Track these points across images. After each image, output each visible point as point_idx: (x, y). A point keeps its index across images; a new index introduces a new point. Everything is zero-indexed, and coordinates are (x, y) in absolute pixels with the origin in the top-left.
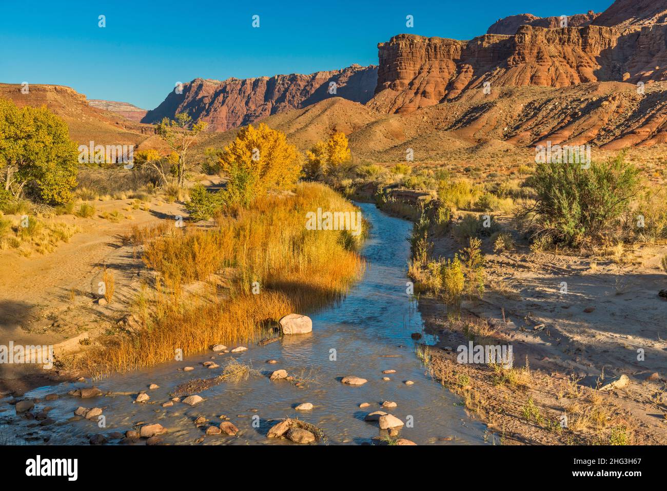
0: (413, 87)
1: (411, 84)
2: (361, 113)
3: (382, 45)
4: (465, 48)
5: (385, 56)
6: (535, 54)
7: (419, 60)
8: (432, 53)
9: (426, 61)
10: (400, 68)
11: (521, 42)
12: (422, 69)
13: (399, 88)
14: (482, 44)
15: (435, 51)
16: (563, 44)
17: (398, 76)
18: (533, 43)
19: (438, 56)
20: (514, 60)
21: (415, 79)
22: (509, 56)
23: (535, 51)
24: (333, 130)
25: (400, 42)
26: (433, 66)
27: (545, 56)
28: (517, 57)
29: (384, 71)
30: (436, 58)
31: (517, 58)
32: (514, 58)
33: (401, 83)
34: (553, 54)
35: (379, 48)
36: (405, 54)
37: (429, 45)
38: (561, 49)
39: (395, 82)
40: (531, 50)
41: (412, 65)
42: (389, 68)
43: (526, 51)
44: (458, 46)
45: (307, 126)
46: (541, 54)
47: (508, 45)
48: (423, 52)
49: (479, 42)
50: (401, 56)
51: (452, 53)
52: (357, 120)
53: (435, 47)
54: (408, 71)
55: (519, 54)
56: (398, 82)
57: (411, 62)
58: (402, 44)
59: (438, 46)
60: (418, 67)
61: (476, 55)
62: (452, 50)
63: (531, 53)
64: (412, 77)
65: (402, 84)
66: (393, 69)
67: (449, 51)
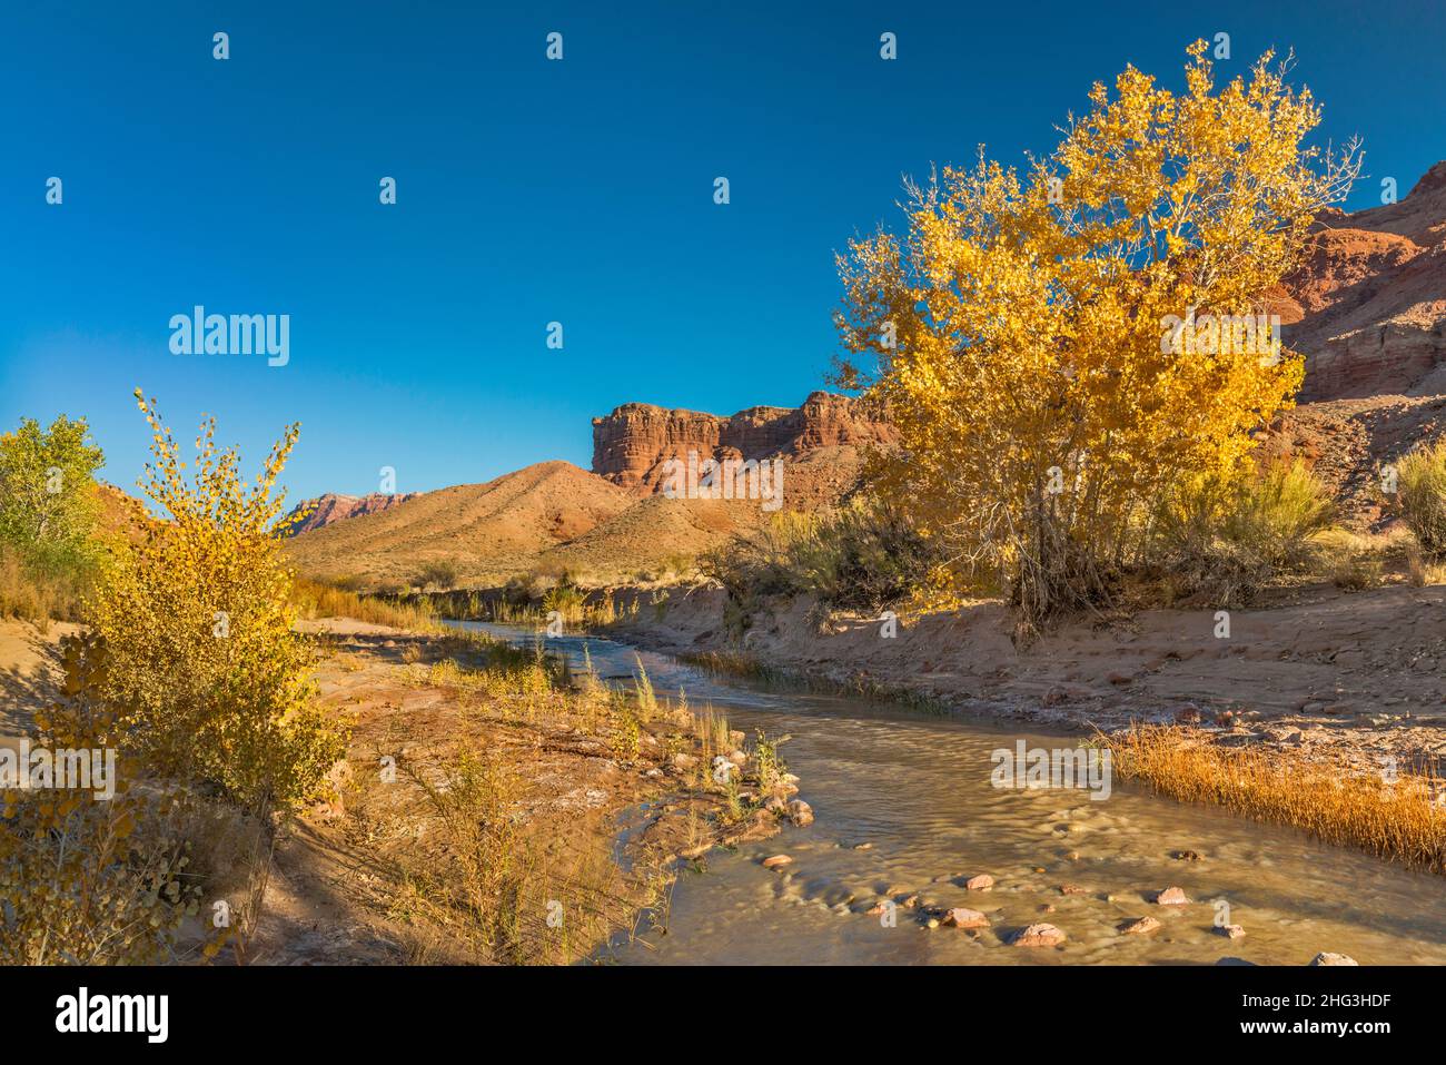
0: (650, 481)
1: (647, 477)
2: (607, 492)
3: (599, 421)
4: (726, 426)
5: (604, 438)
6: (836, 434)
7: (657, 443)
8: (677, 431)
9: (667, 444)
10: (629, 454)
11: (814, 416)
12: (661, 455)
13: (628, 483)
14: (751, 421)
15: (681, 429)
16: (874, 421)
17: (626, 464)
18: (832, 417)
19: (686, 437)
20: (804, 441)
21: (652, 469)
22: (797, 435)
23: (836, 430)
24: (556, 520)
25: (629, 415)
26: (679, 451)
27: (852, 437)
28: (808, 437)
29: (602, 458)
30: (682, 440)
31: (809, 440)
32: (805, 439)
33: (630, 475)
34: (862, 434)
35: (594, 425)
36: (636, 433)
37: (672, 420)
38: (871, 427)
39: (622, 474)
40: (830, 427)
41: (646, 449)
42: (611, 453)
43: (823, 429)
44: (714, 423)
45: (498, 511)
46: (845, 433)
47: (790, 423)
48: (663, 431)
49: (747, 418)
50: (631, 435)
51: (705, 433)
52: (603, 503)
53: (681, 424)
54: (641, 458)
55: (812, 433)
56: (625, 473)
57: (646, 445)
58: (632, 417)
59: (685, 421)
60: (655, 452)
61: (743, 436)
62: (706, 429)
63: (829, 432)
64: (647, 466)
65: (632, 477)
66: (617, 455)
67: (701, 430)
